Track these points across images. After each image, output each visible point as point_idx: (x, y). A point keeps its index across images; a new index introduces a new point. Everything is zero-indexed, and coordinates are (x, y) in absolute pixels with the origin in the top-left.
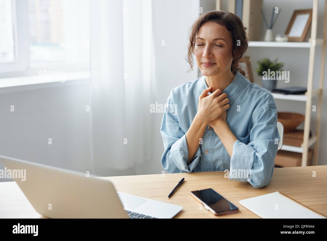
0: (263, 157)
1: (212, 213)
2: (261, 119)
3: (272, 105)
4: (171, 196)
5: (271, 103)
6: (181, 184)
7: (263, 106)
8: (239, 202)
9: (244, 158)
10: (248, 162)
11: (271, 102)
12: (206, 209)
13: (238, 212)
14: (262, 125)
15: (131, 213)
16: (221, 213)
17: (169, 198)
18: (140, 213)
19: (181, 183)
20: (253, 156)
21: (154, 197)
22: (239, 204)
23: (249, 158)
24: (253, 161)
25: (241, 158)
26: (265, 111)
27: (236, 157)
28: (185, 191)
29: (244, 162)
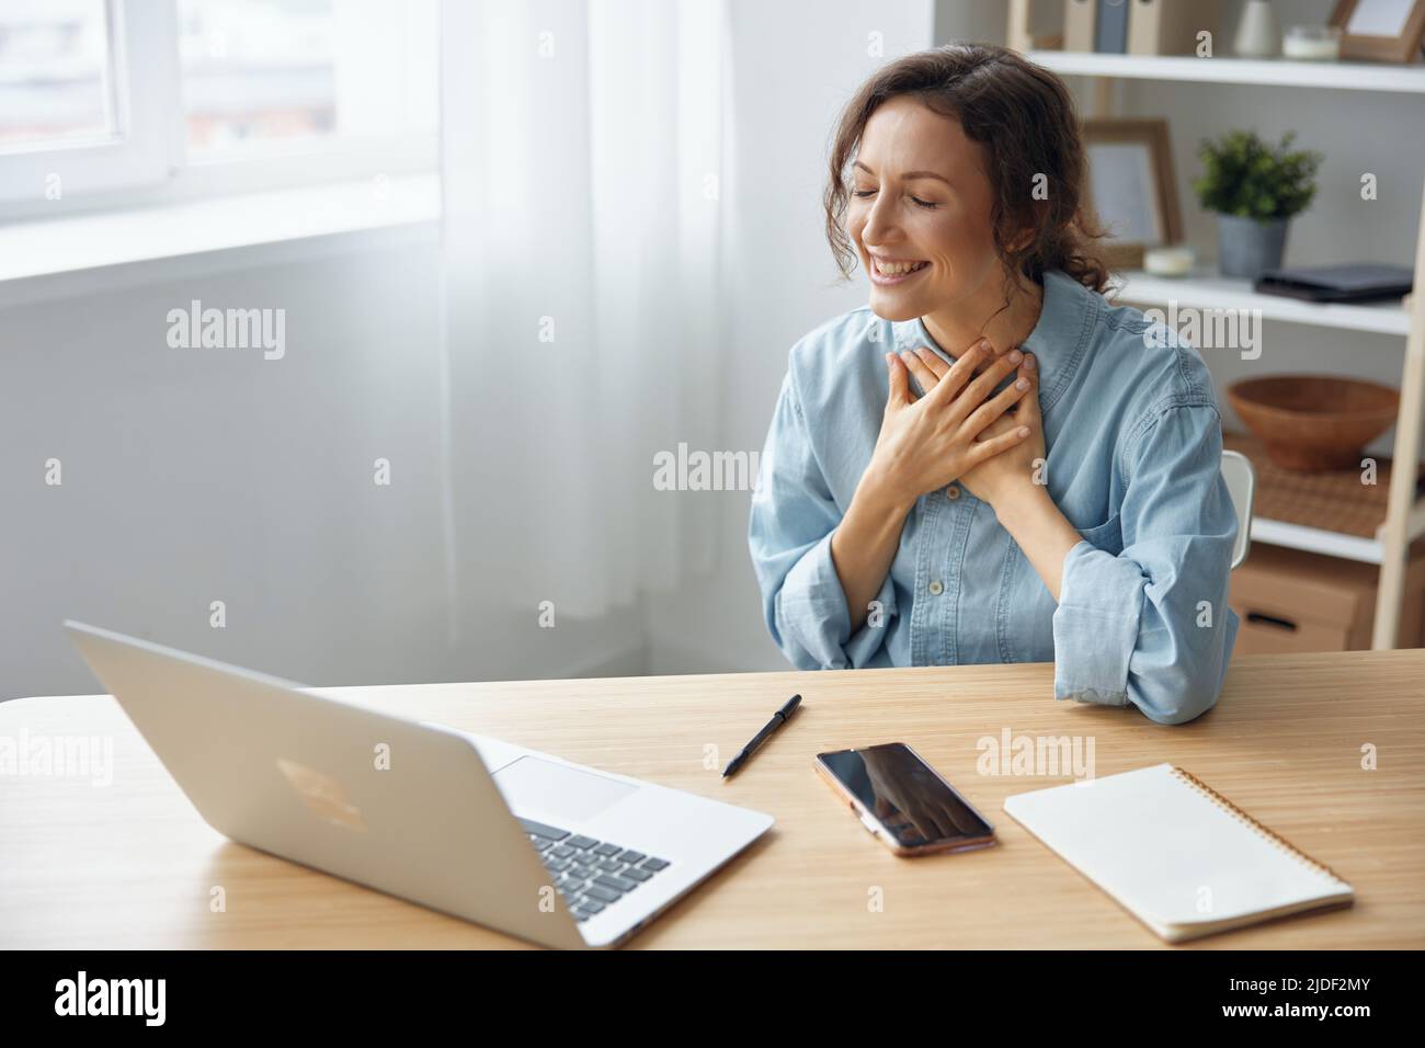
0: (1167, 598)
1: (886, 846)
2: (1150, 457)
3: (1187, 394)
4: (734, 770)
5: (1184, 388)
6: (783, 722)
7: (1151, 405)
8: (1003, 803)
9: (1104, 610)
10: (1118, 623)
11: (1184, 384)
12: (868, 830)
13: (992, 844)
14: (1157, 481)
15: (568, 839)
16: (921, 848)
17: (729, 780)
18: (603, 841)
19: (784, 716)
20: (1138, 599)
21: (667, 774)
22: (1002, 810)
23: (1123, 605)
24: (1137, 616)
25: (1092, 611)
26: (1159, 425)
27: (1074, 608)
28: (799, 748)
29: (1103, 627)
